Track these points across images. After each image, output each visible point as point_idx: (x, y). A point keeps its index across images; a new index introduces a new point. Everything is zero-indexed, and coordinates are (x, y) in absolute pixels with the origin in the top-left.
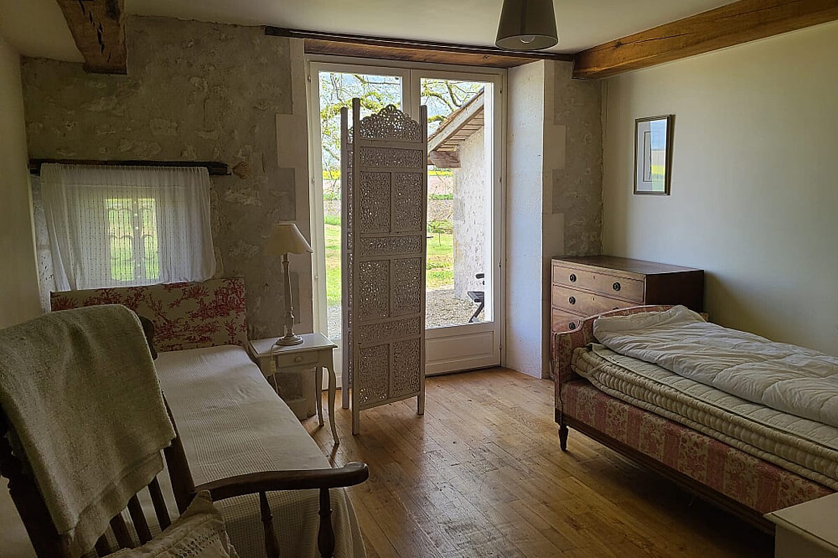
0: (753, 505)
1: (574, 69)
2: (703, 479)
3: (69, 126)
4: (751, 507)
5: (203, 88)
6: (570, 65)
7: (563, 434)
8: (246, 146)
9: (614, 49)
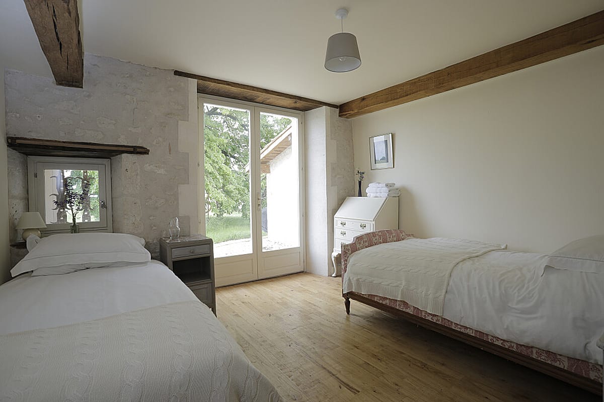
0: (472, 333)
1: (339, 113)
2: (439, 321)
3: (39, 117)
4: (471, 334)
5: (134, 101)
6: (337, 110)
7: (348, 304)
8: (159, 138)
9: (361, 102)
